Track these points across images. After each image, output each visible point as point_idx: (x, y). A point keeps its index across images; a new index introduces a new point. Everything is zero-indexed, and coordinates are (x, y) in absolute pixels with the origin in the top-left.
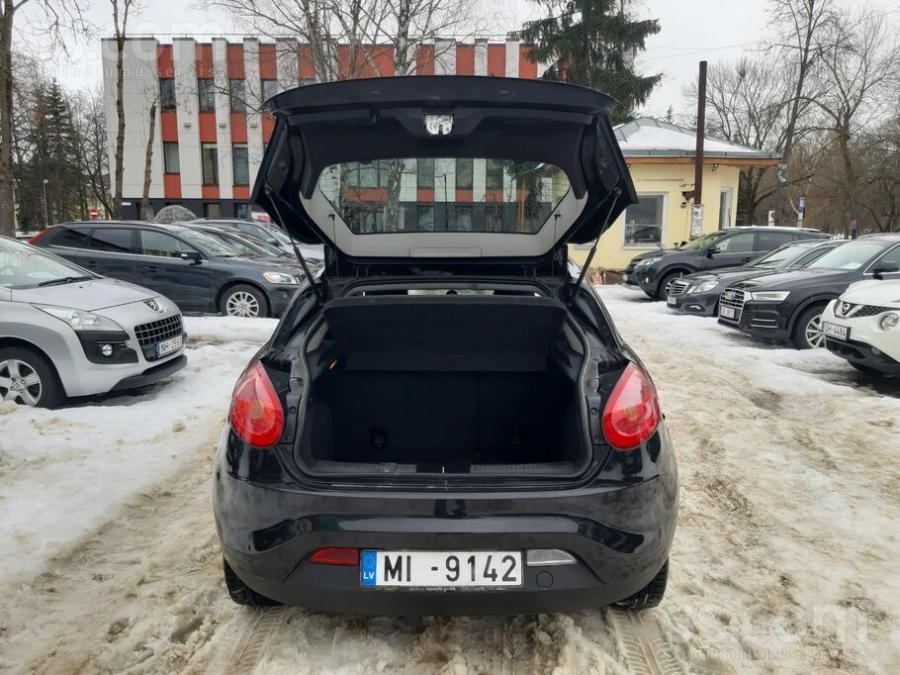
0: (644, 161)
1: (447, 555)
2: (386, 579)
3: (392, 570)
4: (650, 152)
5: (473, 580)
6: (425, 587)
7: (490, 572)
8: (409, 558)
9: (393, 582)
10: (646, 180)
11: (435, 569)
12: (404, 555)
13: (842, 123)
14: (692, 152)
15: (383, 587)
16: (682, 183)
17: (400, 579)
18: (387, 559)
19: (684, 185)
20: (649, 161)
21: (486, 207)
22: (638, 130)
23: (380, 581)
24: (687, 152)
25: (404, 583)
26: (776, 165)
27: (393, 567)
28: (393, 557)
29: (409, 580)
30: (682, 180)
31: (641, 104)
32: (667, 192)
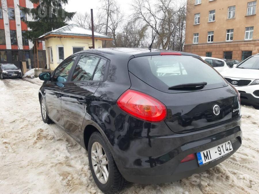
0: (77, 37)
1: (217, 147)
2: (205, 161)
3: (206, 157)
4: (79, 34)
5: (224, 153)
6: (215, 159)
7: (227, 149)
8: (209, 151)
9: (207, 161)
10: (78, 43)
11: (216, 152)
12: (208, 150)
13: (114, 32)
14: (91, 35)
15: (205, 164)
16: (88, 44)
17: (209, 159)
18: (204, 153)
19: (89, 45)
20: (79, 37)
21: (12, 51)
22: (73, 28)
23: (204, 162)
24: (89, 35)
25: (210, 160)
26: (112, 40)
27: (206, 156)
28: (205, 152)
29: (211, 158)
30: (88, 43)
31: (70, 20)
32: (84, 47)
